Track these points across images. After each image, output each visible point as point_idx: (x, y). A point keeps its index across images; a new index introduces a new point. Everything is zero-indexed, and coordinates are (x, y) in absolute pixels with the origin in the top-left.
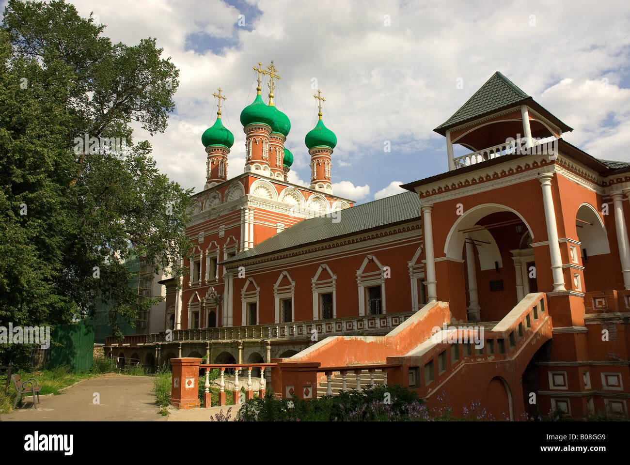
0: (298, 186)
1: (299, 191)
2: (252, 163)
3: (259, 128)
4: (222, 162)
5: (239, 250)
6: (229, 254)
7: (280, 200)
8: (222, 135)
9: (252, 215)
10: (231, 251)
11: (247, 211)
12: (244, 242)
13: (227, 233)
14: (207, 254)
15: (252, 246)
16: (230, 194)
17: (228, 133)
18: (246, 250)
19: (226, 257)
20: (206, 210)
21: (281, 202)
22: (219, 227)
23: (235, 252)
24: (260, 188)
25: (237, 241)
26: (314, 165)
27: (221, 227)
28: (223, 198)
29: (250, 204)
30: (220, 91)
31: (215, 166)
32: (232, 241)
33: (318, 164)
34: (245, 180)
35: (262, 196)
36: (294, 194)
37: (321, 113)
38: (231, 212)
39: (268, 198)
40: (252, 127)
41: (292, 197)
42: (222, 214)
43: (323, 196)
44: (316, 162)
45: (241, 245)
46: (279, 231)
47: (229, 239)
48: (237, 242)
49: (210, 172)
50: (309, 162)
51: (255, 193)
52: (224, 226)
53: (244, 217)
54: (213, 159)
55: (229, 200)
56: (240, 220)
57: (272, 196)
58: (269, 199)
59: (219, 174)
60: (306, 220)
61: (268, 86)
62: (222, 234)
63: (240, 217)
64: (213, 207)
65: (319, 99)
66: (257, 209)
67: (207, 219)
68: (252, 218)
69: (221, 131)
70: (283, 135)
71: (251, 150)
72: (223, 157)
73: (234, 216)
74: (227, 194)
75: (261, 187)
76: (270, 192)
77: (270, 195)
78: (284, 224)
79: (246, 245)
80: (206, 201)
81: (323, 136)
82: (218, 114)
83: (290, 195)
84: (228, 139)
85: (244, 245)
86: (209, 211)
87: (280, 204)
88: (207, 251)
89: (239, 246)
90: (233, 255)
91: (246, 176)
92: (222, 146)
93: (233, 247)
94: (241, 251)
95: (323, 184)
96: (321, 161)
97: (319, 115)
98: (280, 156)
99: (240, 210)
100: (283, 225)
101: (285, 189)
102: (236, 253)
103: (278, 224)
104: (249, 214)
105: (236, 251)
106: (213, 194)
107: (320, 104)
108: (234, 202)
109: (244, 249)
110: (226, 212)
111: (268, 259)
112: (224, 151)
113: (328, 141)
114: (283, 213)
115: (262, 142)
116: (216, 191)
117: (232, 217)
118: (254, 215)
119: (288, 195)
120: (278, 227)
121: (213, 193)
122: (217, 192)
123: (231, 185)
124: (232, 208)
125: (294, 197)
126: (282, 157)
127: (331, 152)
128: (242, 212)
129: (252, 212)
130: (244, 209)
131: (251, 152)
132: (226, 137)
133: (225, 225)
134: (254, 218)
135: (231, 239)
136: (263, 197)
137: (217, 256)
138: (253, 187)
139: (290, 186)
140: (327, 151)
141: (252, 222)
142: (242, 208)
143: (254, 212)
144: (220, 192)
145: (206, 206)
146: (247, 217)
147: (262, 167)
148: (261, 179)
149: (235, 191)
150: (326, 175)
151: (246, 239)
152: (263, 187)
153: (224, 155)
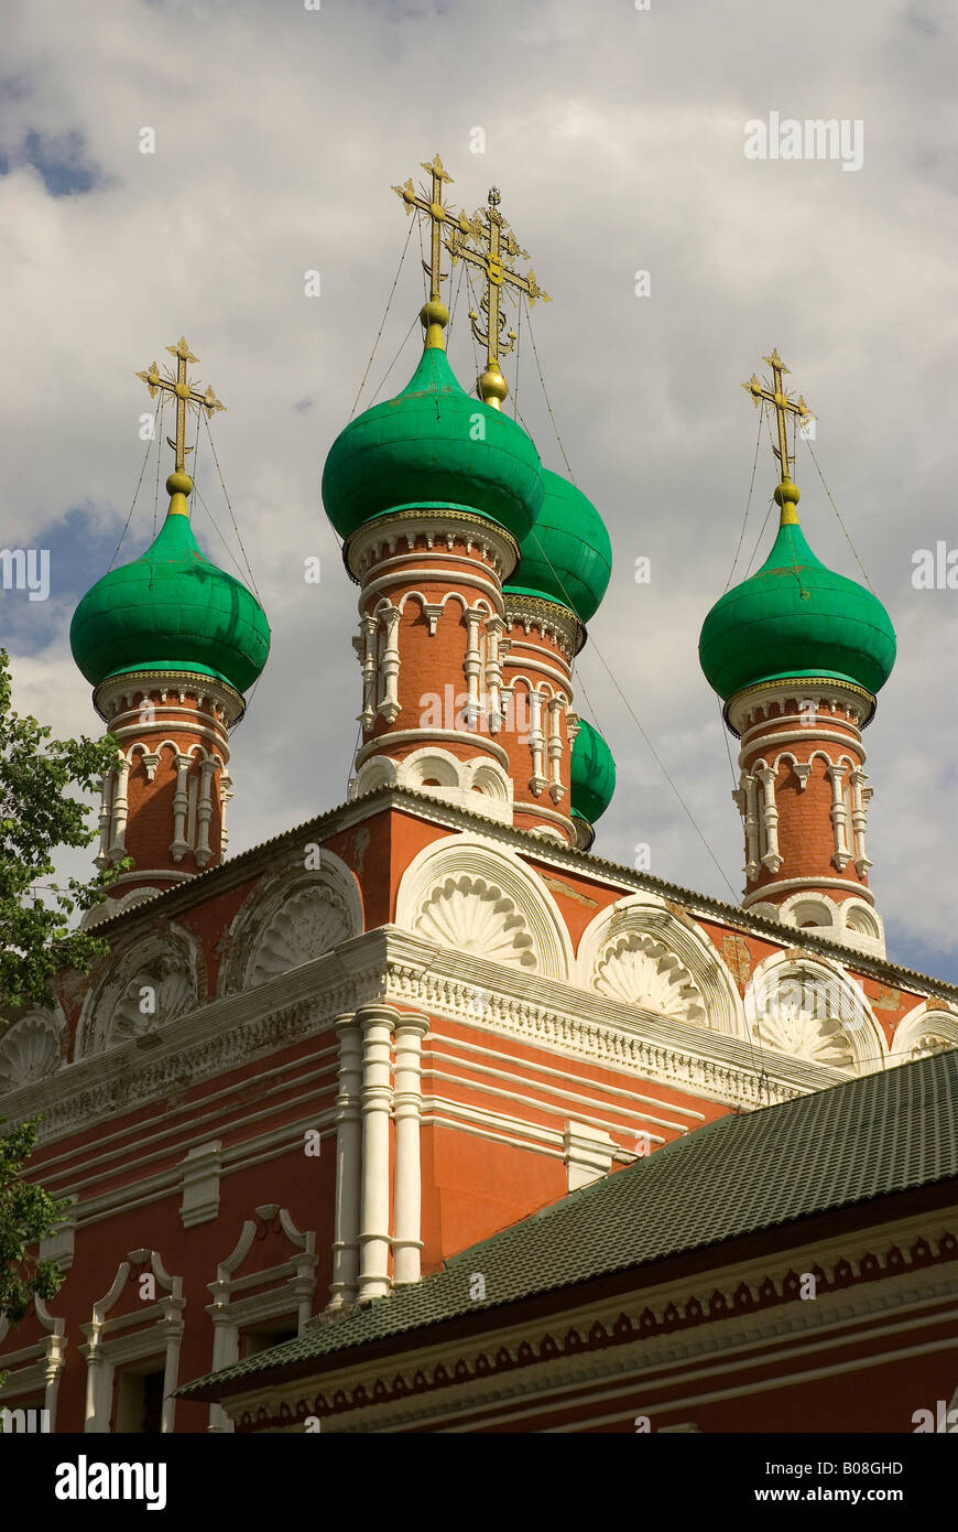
0: (690, 898)
1: (697, 928)
2: (402, 748)
3: (441, 540)
4: (197, 770)
5: (320, 1298)
6: (244, 1332)
7: (579, 975)
8: (200, 604)
9: (413, 1061)
10: (261, 1310)
11: (380, 1033)
12: (360, 1242)
13: (239, 1189)
14: (95, 1341)
15: (411, 1271)
16: (262, 940)
17: (235, 597)
18: (375, 1291)
19: (226, 1354)
20: (96, 1054)
21: (588, 988)
22: (184, 1153)
23: (296, 1314)
24: (457, 894)
25: (310, 1237)
26: (760, 786)
27: (193, 1155)
28: (210, 963)
29: (396, 991)
30: (182, 358)
31: (151, 792)
32: (272, 1245)
33: (790, 782)
34: (362, 842)
35: (469, 943)
36: (665, 946)
37: (791, 487)
38: (270, 1050)
39: (508, 958)
40: (399, 532)
41: (652, 964)
42: (206, 1069)
43: (840, 966)
44: (773, 768)
45: (340, 1260)
46: (579, 1178)
47: (249, 1228)
48: (310, 1249)
49: (122, 826)
50: (732, 777)
51: (425, 921)
52: (215, 1147)
53: (360, 1074)
54: (139, 751)
55: (251, 979)
56: (331, 1099)
57: (534, 950)
58: (516, 965)
59: (179, 840)
60: (739, 1114)
61: (475, 329)
62: (201, 1199)
63: (333, 1077)
64: (140, 1032)
65: (779, 407)
66: (438, 1024)
67: (102, 1112)
68: (411, 1083)
69: (192, 583)
70: (570, 613)
71: (394, 668)
72: (207, 741)
73: (286, 1075)
74: (243, 937)
75: (466, 887)
76: (519, 922)
77: (522, 942)
78: (614, 1135)
79: (376, 1260)
80: (99, 997)
81: (815, 610)
82: (173, 489)
83: (639, 955)
84: (237, 634)
85: (358, 1264)
86: (120, 1059)
87: (582, 1003)
88: (96, 1321)
89: (325, 1271)
90: (282, 1331)
91: (369, 811)
92: (202, 672)
93: (283, 1280)
94: (338, 1301)
95: (827, 901)
96: (804, 761)
97: (782, 498)
98: (557, 732)
99: (330, 1036)
100: (605, 1137)
101: (608, 912)
102: (303, 1319)
103: (575, 1128)
104: (393, 1055)
105: (304, 1309)
106: (151, 946)
107: (782, 436)
108: (290, 984)
109: (356, 1287)
110: (233, 1058)
111: (548, 1339)
112: (207, 701)
113: (846, 643)
114: (604, 1063)
115: (465, 623)
116: (165, 927)
117: (273, 1080)
118: (426, 1062)
119: (631, 949)
120: (574, 1152)
121: (147, 942)
122: (175, 929)
123: (266, 883)
124: (278, 1026)
125: (662, 968)
126: (566, 741)
127: (862, 711)
128: (347, 1044)
129: (412, 1041)
130: (362, 1025)
131: (393, 682)
132: (224, 621)
133: (226, 1138)
134: (428, 1083)
135: (269, 1227)
136: (478, 953)
137: (163, 1354)
138: (414, 883)
139: (642, 895)
140: (840, 706)
141: (412, 1110)
142: (348, 1017)
143: (426, 1045)
144: (194, 933)
145: (99, 1028)
146: (378, 1076)
147: (467, 770)
148: (468, 836)
149: (296, 921)
150: (842, 849)
151: (377, 1223)
152: (478, 889)
153: (211, 725)
